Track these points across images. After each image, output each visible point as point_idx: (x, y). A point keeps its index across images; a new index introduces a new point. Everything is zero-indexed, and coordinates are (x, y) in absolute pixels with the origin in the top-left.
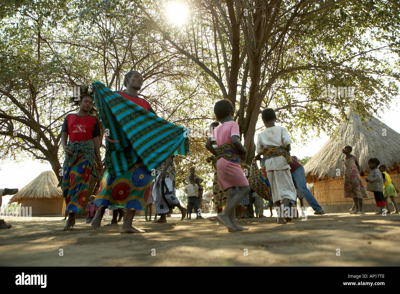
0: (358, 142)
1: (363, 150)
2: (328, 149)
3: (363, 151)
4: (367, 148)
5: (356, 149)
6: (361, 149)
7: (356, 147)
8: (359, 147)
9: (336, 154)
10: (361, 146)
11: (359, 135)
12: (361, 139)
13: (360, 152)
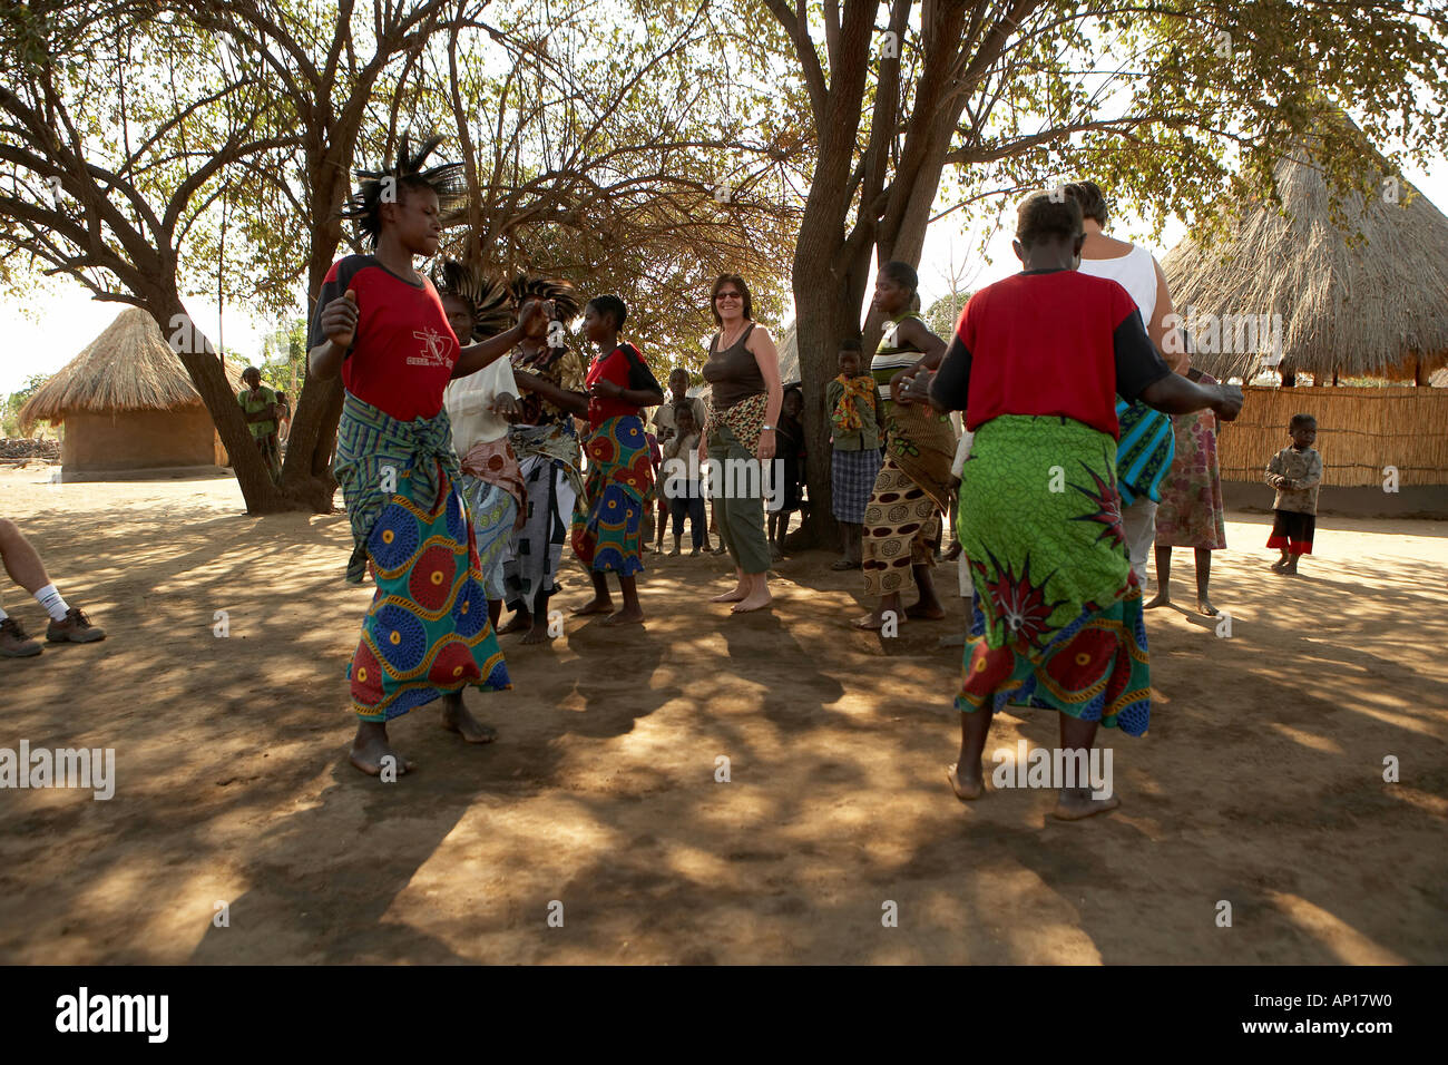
0: (1298, 259)
1: (1309, 292)
2: (1181, 274)
3: (1308, 297)
4: (1325, 284)
5: (1285, 283)
6: (1303, 287)
7: (1288, 278)
8: (1297, 276)
9: (1210, 298)
10: (1304, 275)
11: (1307, 229)
12: (1313, 245)
13: (1299, 299)
